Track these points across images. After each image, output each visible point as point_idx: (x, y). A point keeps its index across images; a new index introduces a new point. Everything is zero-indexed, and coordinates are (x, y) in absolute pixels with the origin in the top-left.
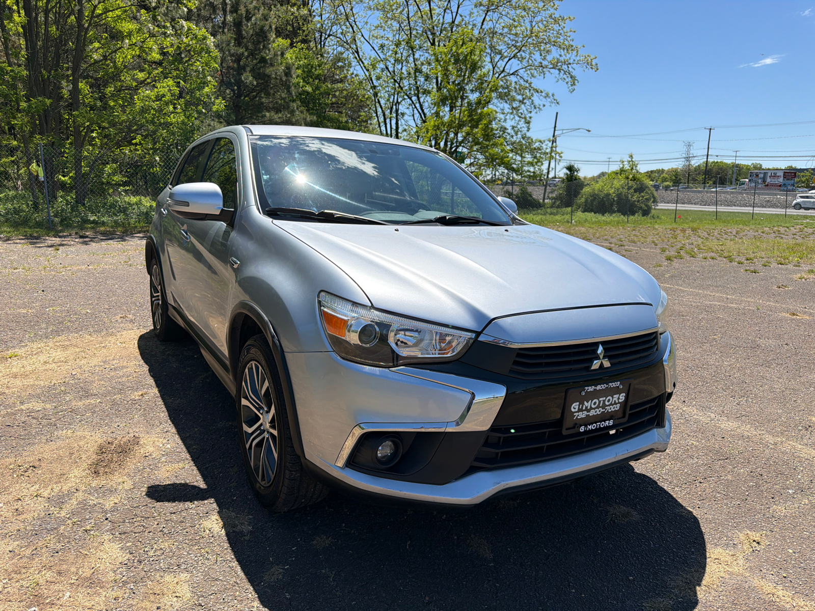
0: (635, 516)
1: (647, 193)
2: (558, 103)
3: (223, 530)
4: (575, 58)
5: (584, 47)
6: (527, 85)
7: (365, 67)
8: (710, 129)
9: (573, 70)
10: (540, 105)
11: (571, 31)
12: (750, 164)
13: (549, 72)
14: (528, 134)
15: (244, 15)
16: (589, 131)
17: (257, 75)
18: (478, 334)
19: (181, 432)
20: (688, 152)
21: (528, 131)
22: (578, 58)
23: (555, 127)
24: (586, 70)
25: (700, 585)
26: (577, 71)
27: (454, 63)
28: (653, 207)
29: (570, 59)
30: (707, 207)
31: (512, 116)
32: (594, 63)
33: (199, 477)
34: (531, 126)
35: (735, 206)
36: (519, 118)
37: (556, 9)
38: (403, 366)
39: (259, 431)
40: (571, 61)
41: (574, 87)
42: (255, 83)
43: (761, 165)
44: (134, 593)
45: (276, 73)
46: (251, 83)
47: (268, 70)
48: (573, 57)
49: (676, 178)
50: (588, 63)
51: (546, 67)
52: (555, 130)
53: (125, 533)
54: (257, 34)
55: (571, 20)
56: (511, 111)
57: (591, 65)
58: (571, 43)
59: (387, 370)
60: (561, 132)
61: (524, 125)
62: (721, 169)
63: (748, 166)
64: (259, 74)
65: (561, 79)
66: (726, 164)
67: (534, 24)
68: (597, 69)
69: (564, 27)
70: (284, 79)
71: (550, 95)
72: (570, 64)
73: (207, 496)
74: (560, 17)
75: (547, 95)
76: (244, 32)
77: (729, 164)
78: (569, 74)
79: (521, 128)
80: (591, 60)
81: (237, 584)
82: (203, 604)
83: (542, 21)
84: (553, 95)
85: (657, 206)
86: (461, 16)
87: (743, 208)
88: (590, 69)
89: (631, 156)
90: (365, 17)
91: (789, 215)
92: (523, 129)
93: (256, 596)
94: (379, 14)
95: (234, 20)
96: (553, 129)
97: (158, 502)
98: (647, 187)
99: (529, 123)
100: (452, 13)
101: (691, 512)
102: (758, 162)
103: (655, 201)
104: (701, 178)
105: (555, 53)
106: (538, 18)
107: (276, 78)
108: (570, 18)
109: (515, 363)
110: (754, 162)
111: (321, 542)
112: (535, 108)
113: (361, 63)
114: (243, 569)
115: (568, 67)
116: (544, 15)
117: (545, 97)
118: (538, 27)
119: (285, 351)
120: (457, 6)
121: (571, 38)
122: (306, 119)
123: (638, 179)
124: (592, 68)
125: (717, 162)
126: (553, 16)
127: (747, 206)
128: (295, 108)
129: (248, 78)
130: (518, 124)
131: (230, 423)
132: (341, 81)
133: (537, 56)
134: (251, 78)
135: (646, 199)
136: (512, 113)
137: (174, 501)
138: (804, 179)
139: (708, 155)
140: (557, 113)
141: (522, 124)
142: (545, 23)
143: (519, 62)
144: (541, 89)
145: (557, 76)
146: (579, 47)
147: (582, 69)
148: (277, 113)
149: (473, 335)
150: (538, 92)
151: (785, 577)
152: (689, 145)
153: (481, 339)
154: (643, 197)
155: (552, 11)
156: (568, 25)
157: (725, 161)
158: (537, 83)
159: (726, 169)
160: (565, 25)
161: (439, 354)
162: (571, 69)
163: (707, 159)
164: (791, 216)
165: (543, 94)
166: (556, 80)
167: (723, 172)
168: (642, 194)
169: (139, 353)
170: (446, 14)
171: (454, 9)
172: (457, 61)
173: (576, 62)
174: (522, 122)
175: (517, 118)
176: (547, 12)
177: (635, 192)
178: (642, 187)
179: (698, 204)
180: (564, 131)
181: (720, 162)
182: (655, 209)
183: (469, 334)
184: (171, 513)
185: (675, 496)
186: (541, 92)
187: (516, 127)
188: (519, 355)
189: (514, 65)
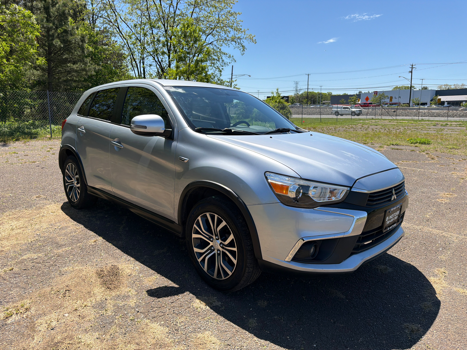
0: (390, 270)
1: (286, 110)
2: (235, 61)
3: (207, 306)
4: (244, 36)
5: (248, 30)
6: (218, 50)
7: (124, 37)
8: (308, 75)
9: (243, 43)
10: (227, 62)
11: (240, 21)
12: (326, 93)
13: (231, 43)
14: (221, 78)
15: (51, 3)
16: (250, 76)
17: (64, 41)
18: (351, 188)
19: (137, 259)
20: (297, 87)
21: (220, 76)
22: (245, 36)
23: (232, 74)
24: (250, 43)
25: (436, 294)
26: (245, 43)
27: (184, 37)
28: (290, 117)
29: (241, 36)
30: (310, 116)
31: (211, 68)
32: (254, 39)
33: (170, 282)
34: (222, 73)
35: (324, 115)
36: (215, 69)
37: (231, 8)
38: (319, 206)
39: (210, 251)
40: (242, 38)
41: (244, 52)
42: (62, 46)
43: (331, 93)
44: (188, 346)
45: (75, 40)
46: (59, 45)
47: (70, 38)
48: (243, 35)
49: (293, 101)
50: (251, 39)
51: (229, 40)
52: (232, 76)
53: (154, 317)
54: (60, 15)
55: (240, 15)
56: (210, 65)
57: (253, 40)
58: (241, 27)
59: (312, 209)
60: (235, 76)
61: (218, 73)
62: (313, 95)
63: (326, 94)
64: (64, 40)
65: (237, 47)
66: (315, 93)
67: (220, 16)
68: (256, 43)
69: (236, 18)
70: (81, 43)
71: (231, 56)
72: (241, 39)
73: (184, 291)
74: (234, 12)
75: (230, 56)
76: (51, 14)
77: (317, 93)
78: (241, 44)
79: (217, 74)
80: (253, 37)
81: (238, 331)
82: (230, 344)
83: (224, 14)
84: (233, 57)
85: (292, 116)
86: (179, 9)
87: (328, 116)
88: (252, 42)
89: (277, 90)
90: (119, 7)
91: (353, 119)
92: (218, 75)
93: (253, 335)
94: (129, 5)
95: (44, 6)
96: (231, 75)
97: (158, 298)
98: (286, 107)
99: (221, 71)
100: (174, 7)
101: (410, 264)
102: (330, 92)
103: (291, 114)
104: (305, 101)
105: (232, 33)
106: (222, 13)
107: (75, 43)
108: (239, 13)
109: (369, 200)
110: (328, 92)
111: (262, 304)
112: (225, 64)
113: (120, 34)
114: (235, 324)
115: (240, 41)
116: (226, 11)
117: (229, 57)
118: (222, 18)
119: (246, 204)
120: (176, 4)
121: (240, 25)
122: (95, 68)
123: (282, 103)
124: (253, 42)
125: (311, 92)
126: (231, 12)
127: (329, 115)
128: (88, 62)
129: (57, 42)
130: (215, 72)
131: (162, 251)
132: (106, 45)
133: (223, 34)
134: (59, 43)
135: (286, 113)
136: (211, 66)
137: (168, 296)
138: (353, 100)
139: (308, 89)
140: (233, 66)
141: (217, 72)
142: (226, 15)
143: (213, 37)
144: (226, 52)
145: (235, 45)
146: (246, 30)
147: (248, 42)
148: (73, 64)
149: (349, 189)
150: (224, 54)
151: (463, 285)
152: (297, 83)
153: (353, 190)
154: (285, 112)
155: (229, 9)
156: (238, 18)
157: (314, 91)
158: (224, 49)
159: (315, 96)
160: (236, 17)
161: (328, 200)
162: (242, 42)
163: (308, 90)
164: (354, 119)
165: (228, 56)
166: (234, 47)
167: (314, 97)
168: (285, 110)
169: (69, 218)
170: (170, 8)
171: (175, 5)
172: (185, 36)
173: (244, 38)
174: (217, 71)
175: (214, 69)
176: (226, 10)
177: (281, 109)
178: (283, 107)
179: (306, 114)
180: (237, 76)
181: (312, 92)
182: (291, 118)
183: (346, 188)
184: (172, 303)
185: (398, 258)
186: (227, 54)
187: (214, 74)
188: (370, 197)
189: (210, 39)
